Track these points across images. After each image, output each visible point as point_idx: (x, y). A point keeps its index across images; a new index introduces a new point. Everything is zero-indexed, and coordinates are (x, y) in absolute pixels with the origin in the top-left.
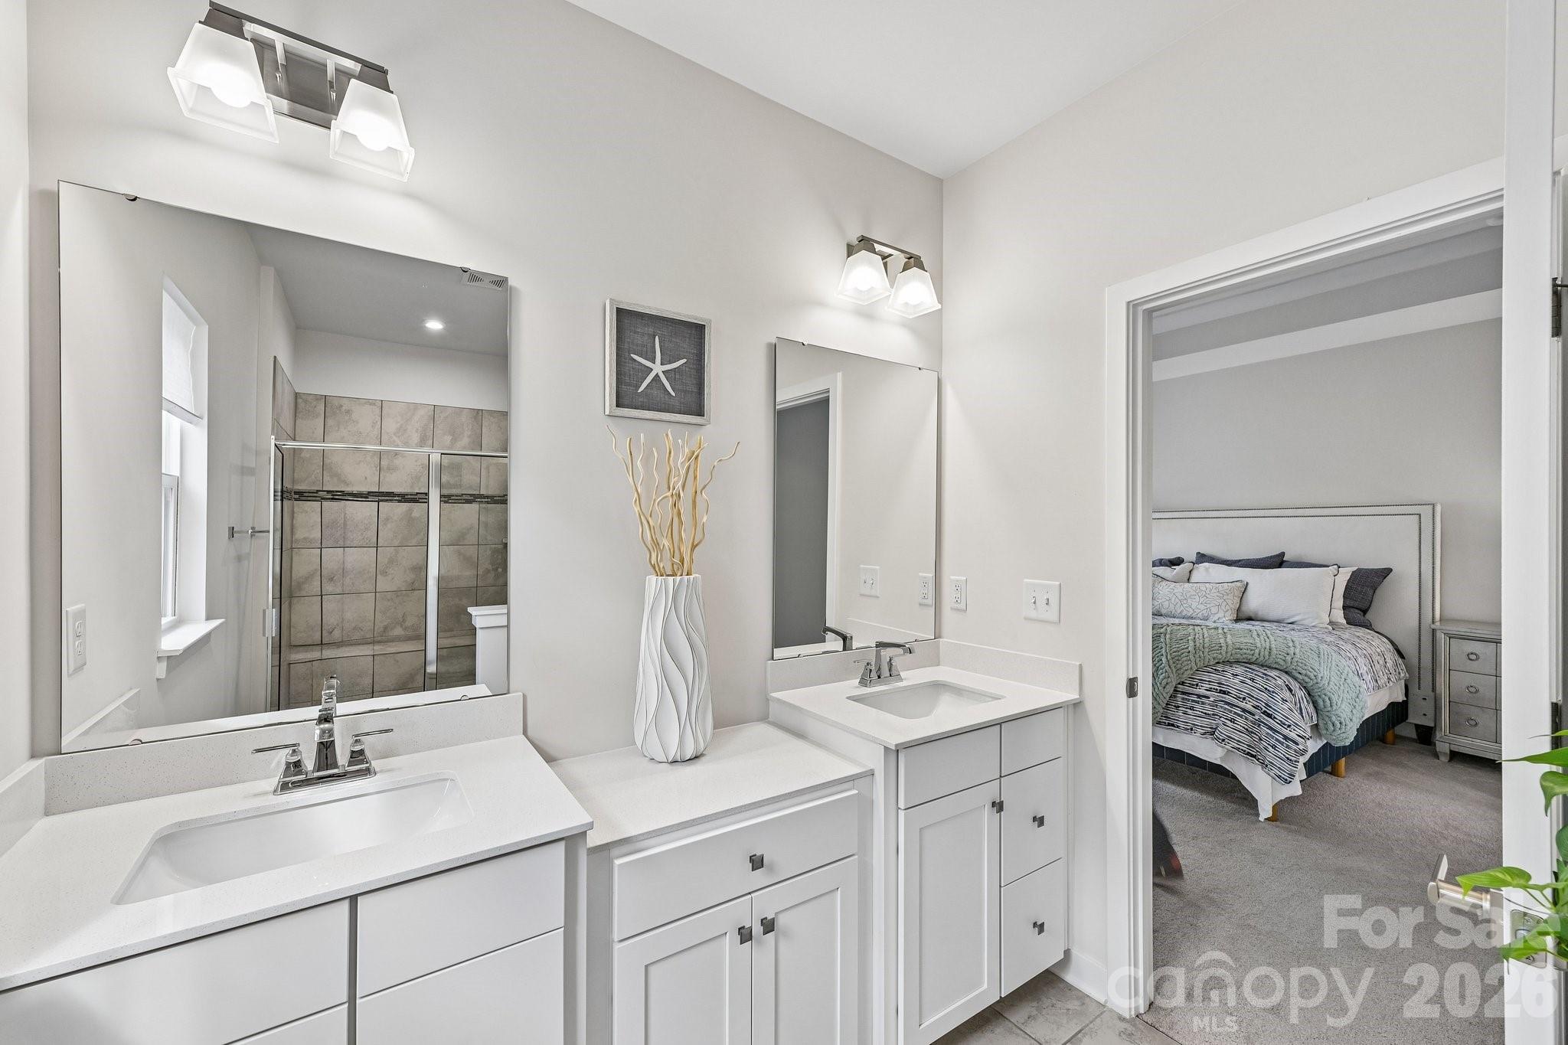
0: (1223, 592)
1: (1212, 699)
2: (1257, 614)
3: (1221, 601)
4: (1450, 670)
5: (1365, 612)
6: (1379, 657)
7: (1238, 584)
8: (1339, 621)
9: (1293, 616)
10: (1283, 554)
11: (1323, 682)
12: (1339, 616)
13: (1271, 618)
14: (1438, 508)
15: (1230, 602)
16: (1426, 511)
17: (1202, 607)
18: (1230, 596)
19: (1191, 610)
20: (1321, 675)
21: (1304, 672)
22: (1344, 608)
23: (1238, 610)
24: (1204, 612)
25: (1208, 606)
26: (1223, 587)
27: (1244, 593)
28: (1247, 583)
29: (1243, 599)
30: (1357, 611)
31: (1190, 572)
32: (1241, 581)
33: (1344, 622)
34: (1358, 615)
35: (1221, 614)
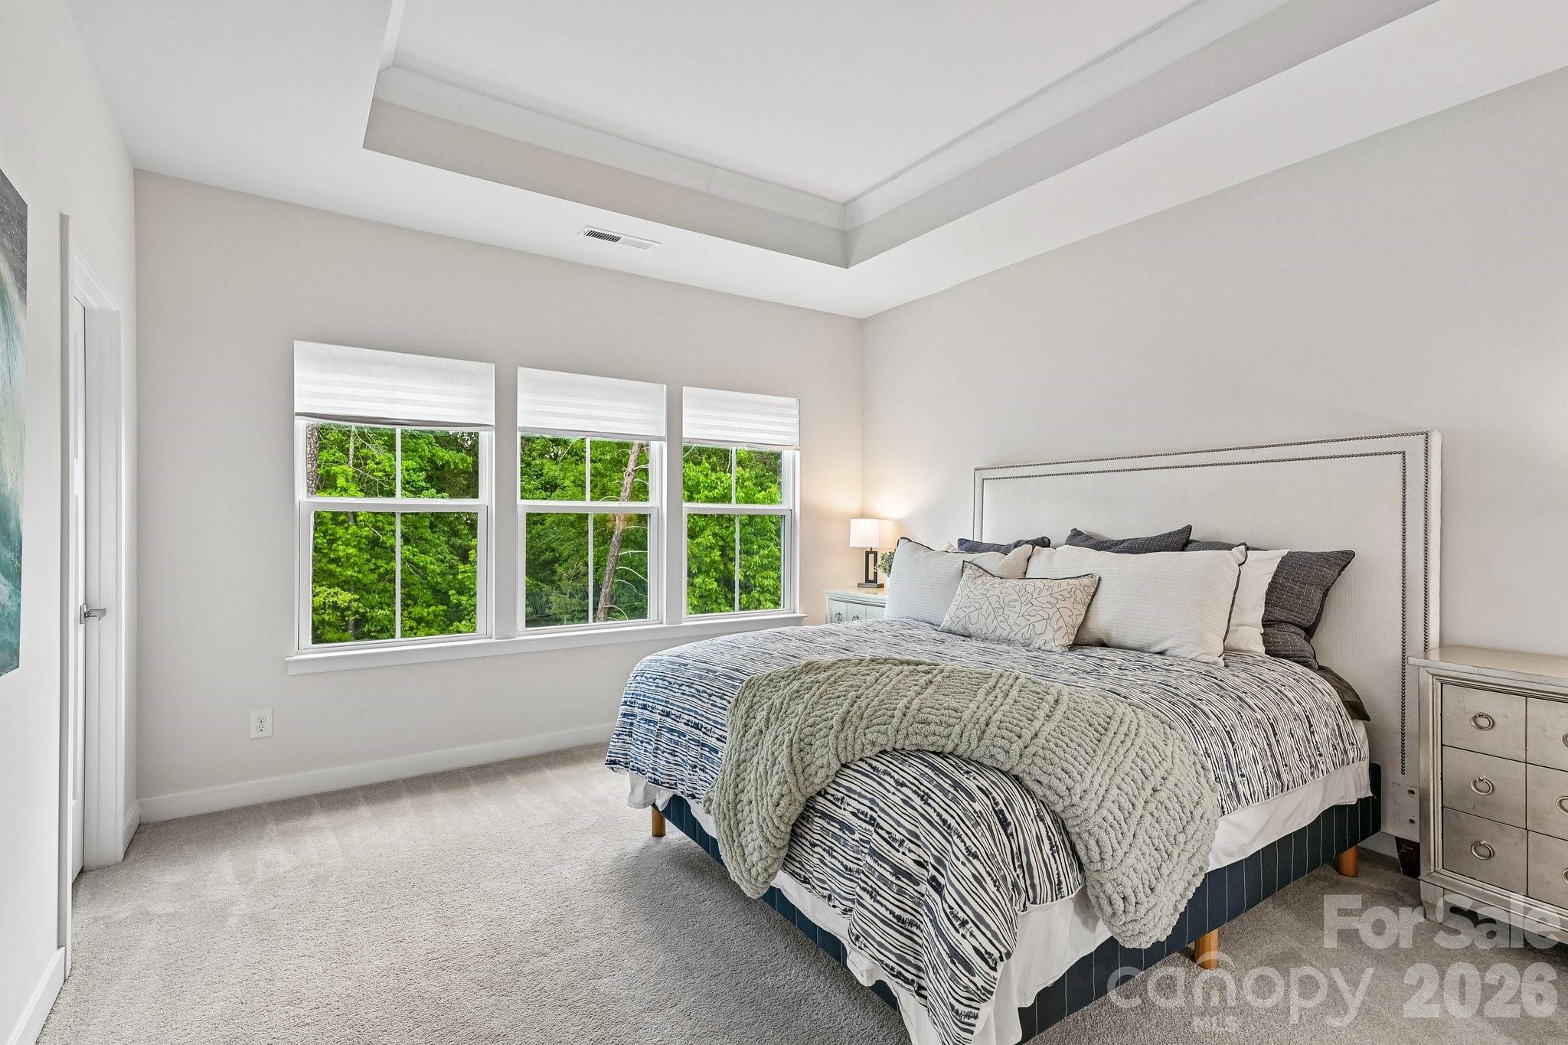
0: (1056, 595)
1: (857, 836)
2: (1108, 634)
3: (1051, 612)
4: (1442, 745)
5: (1310, 631)
6: (1297, 724)
7: (1085, 581)
8: (1253, 648)
9: (1165, 639)
10: (1189, 529)
11: (1085, 804)
12: (1252, 639)
13: (1130, 643)
14: (1436, 440)
15: (1066, 613)
16: (1415, 445)
17: (1023, 622)
18: (1069, 603)
19: (1007, 628)
20: (1086, 785)
21: (1044, 779)
22: (1267, 623)
23: (1083, 625)
24: (1025, 630)
25: (1032, 620)
26: (1060, 586)
27: (1093, 596)
28: (1100, 579)
29: (1092, 606)
30: (1293, 629)
31: (1028, 560)
32: (1091, 575)
33: (1262, 649)
34: (1293, 638)
35: (1048, 636)
